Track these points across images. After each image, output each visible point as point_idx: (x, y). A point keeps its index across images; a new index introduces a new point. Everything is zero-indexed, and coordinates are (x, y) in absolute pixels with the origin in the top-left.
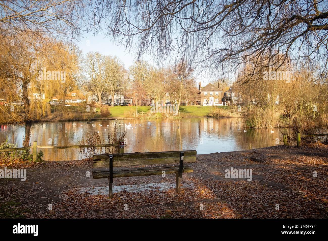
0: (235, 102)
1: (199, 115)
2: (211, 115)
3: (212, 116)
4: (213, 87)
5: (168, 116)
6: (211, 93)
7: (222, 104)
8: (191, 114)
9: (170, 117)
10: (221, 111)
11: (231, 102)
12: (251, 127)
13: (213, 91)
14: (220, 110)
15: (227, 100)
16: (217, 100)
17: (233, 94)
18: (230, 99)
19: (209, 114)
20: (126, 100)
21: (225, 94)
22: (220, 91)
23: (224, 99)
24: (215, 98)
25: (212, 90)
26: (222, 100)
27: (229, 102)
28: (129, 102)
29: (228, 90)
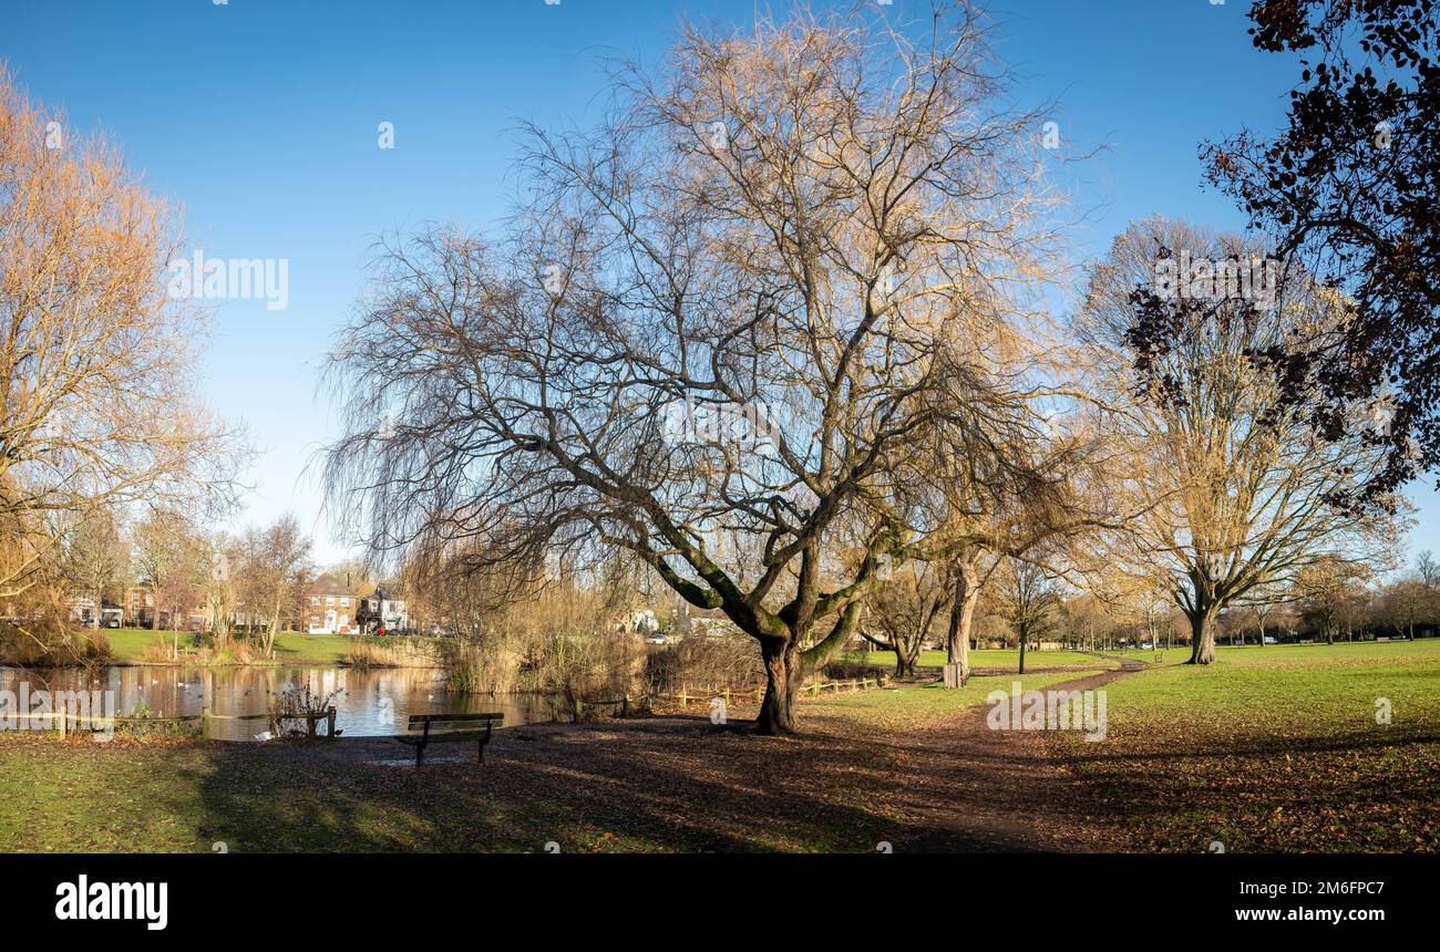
0: (389, 626)
1: (320, 659)
2: (349, 659)
3: (352, 661)
4: (334, 585)
5: (248, 661)
6: (330, 600)
7: (356, 631)
8: (298, 655)
9: (255, 663)
10: (372, 650)
11: (380, 624)
12: (462, 692)
13: (336, 594)
14: (369, 649)
15: (369, 619)
16: (345, 620)
17: (386, 604)
18: (377, 617)
19: (343, 656)
20: (107, 611)
21: (364, 603)
22: (352, 594)
23: (363, 616)
24: (340, 614)
25: (333, 590)
26: (357, 619)
27: (373, 624)
28: (115, 618)
29: (372, 592)
